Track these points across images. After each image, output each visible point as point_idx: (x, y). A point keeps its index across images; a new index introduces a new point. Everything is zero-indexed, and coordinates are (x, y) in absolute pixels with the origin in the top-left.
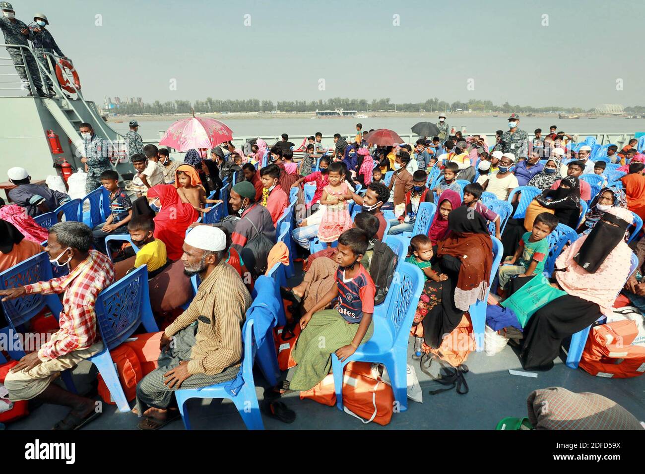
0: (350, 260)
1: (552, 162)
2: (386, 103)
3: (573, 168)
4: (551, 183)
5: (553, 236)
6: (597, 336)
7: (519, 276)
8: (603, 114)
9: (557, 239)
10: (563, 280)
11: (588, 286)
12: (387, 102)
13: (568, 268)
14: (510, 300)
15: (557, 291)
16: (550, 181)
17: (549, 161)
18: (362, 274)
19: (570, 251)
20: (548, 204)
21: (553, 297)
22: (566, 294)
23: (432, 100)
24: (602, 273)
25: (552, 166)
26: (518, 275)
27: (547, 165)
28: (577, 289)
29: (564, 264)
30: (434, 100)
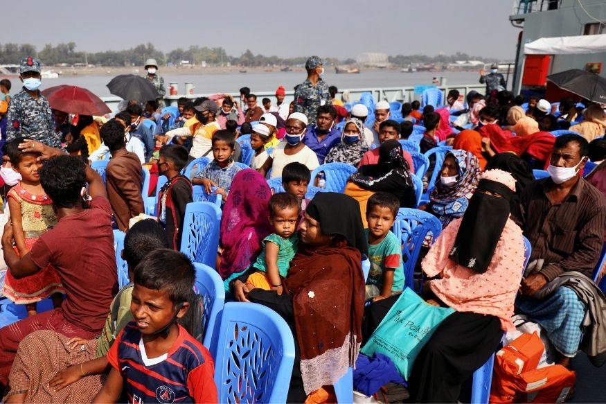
0: (165, 317)
1: (352, 125)
2: (69, 51)
3: (386, 132)
4: (356, 158)
5: (404, 229)
6: (505, 365)
7: (375, 300)
8: (368, 66)
9: (410, 232)
10: (445, 292)
11: (481, 293)
12: (71, 49)
13: (444, 272)
14: (376, 341)
15: (440, 310)
16: (355, 155)
17: (348, 124)
18: (186, 343)
19: (440, 247)
20: (371, 183)
21: (437, 321)
22: (453, 311)
23: (143, 46)
24: (496, 270)
25: (354, 132)
26: (373, 298)
27: (347, 130)
28: (466, 301)
29: (434, 268)
30: (147, 47)
